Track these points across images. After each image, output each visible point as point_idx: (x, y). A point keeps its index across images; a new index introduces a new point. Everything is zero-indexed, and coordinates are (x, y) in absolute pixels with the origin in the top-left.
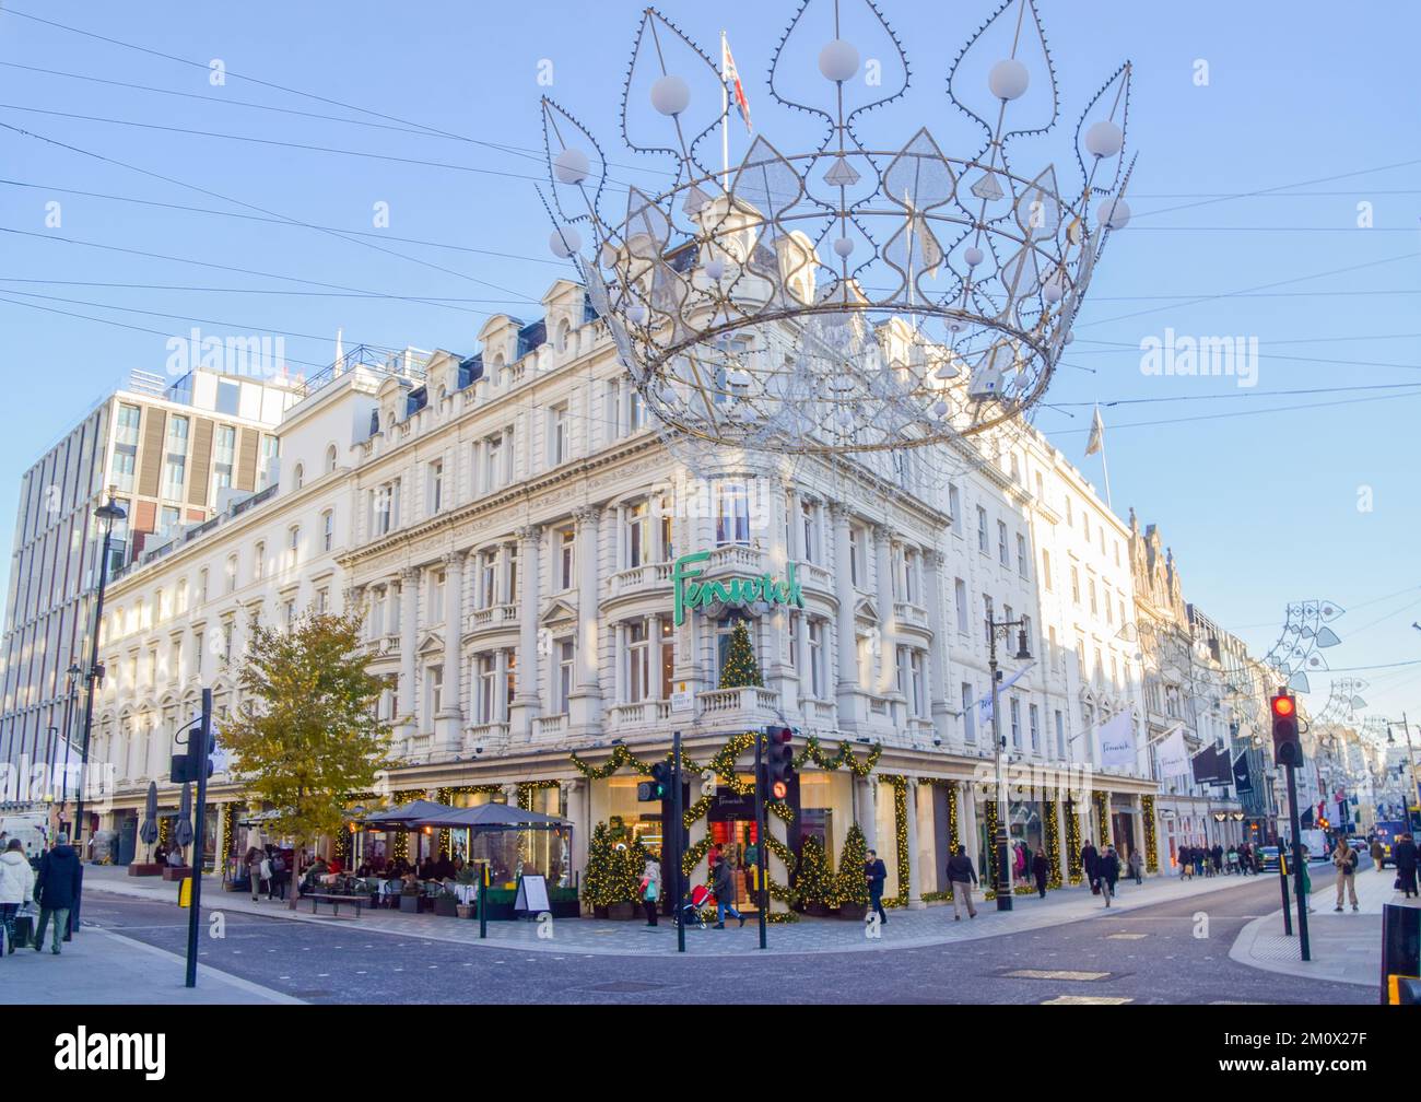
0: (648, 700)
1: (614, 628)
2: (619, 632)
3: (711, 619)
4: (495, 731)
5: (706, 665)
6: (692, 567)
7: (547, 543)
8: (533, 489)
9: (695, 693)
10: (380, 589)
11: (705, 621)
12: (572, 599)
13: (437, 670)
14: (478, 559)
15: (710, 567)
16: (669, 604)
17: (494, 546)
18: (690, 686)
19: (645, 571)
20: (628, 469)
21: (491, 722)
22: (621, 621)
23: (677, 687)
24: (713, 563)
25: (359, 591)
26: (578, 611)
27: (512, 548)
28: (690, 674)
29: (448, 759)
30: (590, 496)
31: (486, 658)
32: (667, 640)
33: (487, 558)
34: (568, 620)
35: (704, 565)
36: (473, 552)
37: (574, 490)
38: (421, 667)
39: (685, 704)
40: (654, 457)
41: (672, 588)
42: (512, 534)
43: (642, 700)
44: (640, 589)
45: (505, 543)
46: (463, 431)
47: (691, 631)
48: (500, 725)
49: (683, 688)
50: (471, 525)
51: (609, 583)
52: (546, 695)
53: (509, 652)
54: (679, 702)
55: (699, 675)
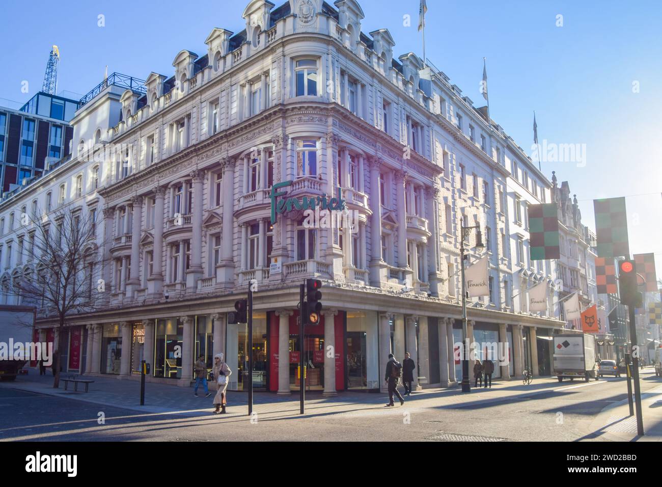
0: (258, 268)
1: (241, 226)
2: (243, 230)
3: (293, 221)
4: (178, 287)
5: (289, 247)
6: (282, 190)
7: (208, 180)
8: (199, 149)
9: (282, 263)
10: (122, 209)
11: (289, 222)
12: (219, 211)
13: (151, 253)
14: (172, 190)
15: (293, 190)
16: (268, 213)
17: (180, 183)
18: (280, 259)
19: (257, 193)
20: (250, 135)
21: (177, 282)
22: (244, 223)
23: (273, 260)
24: (294, 188)
25: (111, 210)
26: (222, 218)
27: (189, 183)
28: (280, 252)
29: (154, 302)
30: (229, 152)
31: (175, 245)
32: (269, 234)
33: (177, 190)
34: (218, 223)
35: (289, 189)
36: (169, 186)
37: (221, 149)
38: (143, 251)
39: (277, 270)
40: (263, 128)
41: (270, 203)
42: (188, 175)
43: (255, 267)
44: (255, 204)
45: (185, 180)
46: (165, 118)
47: (281, 228)
48: (181, 283)
49: (276, 261)
50: (168, 171)
51: (239, 201)
52: (206, 266)
53: (187, 242)
54: (274, 269)
55: (285, 253)
